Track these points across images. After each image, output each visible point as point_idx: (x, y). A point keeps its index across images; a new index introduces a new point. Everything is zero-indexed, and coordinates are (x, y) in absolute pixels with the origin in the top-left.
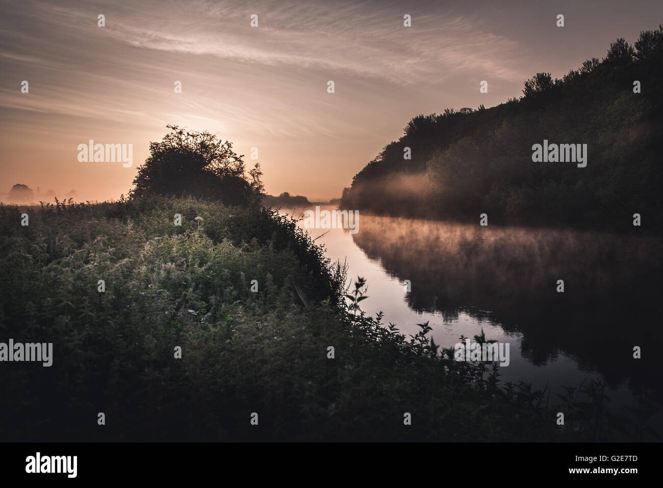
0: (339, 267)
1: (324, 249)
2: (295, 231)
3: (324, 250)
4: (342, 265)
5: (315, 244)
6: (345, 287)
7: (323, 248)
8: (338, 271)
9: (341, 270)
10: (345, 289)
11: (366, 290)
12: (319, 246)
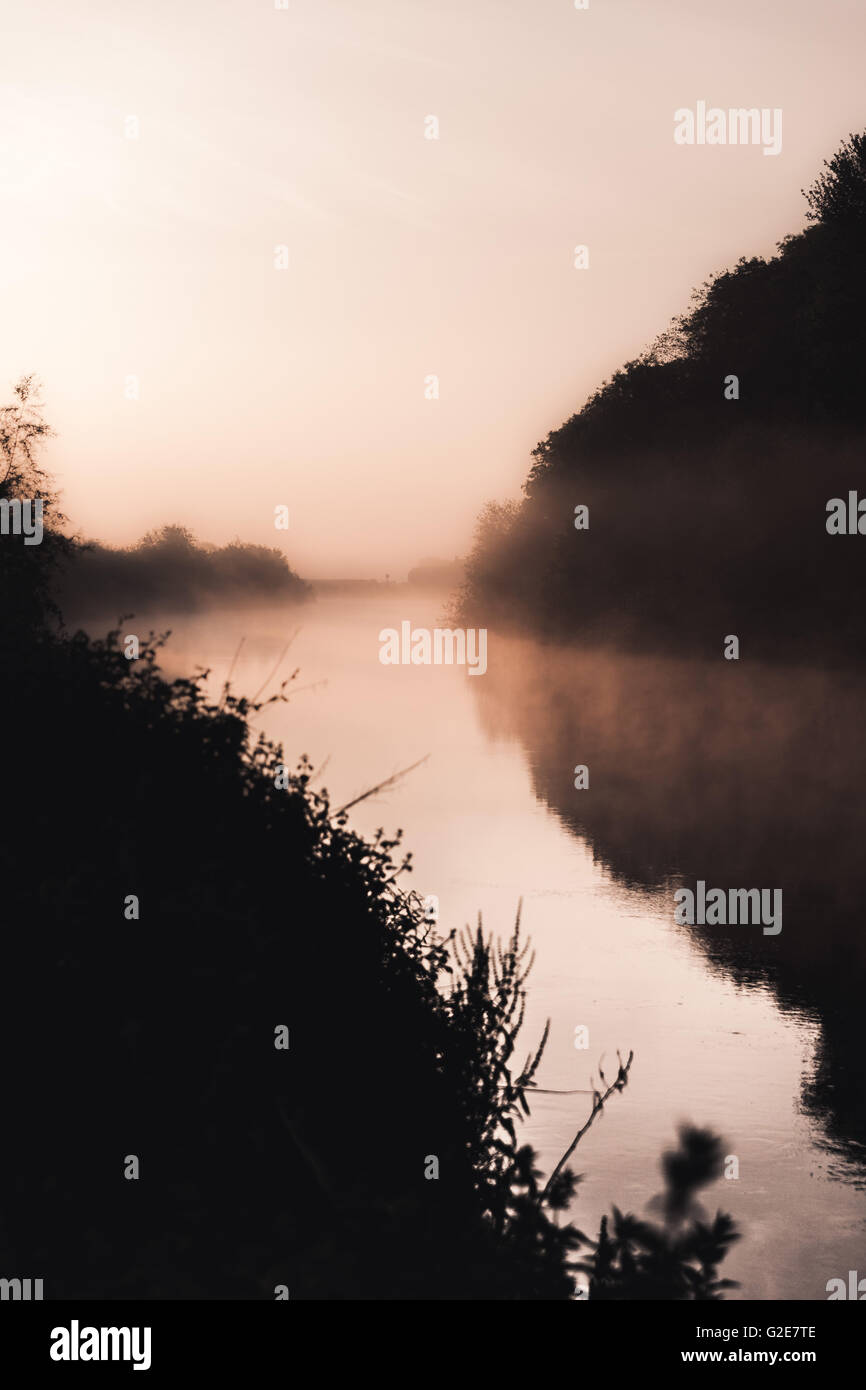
0: (481, 956)
1: (397, 855)
2: (245, 758)
3: (397, 862)
4: (498, 946)
5: (347, 828)
6: (516, 1065)
7: (392, 852)
8: (478, 978)
9: (495, 971)
10: (515, 1077)
11: (622, 1074)
12: (369, 839)
